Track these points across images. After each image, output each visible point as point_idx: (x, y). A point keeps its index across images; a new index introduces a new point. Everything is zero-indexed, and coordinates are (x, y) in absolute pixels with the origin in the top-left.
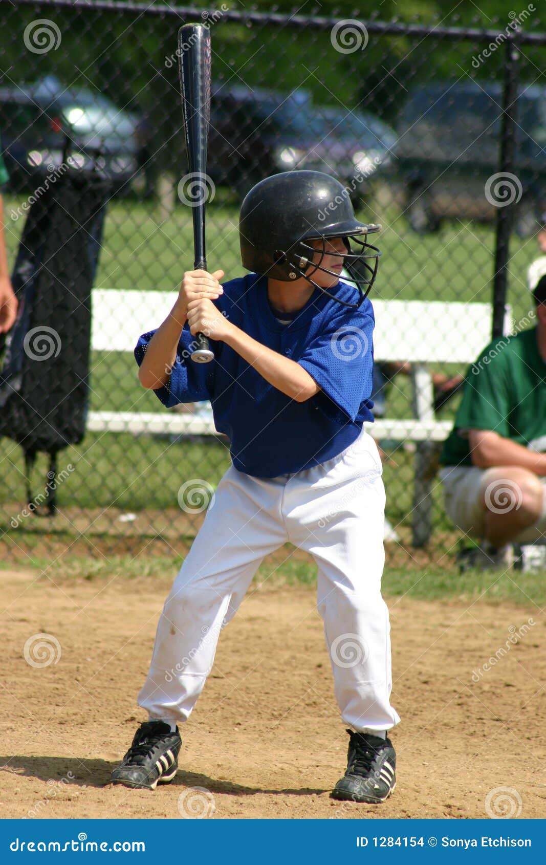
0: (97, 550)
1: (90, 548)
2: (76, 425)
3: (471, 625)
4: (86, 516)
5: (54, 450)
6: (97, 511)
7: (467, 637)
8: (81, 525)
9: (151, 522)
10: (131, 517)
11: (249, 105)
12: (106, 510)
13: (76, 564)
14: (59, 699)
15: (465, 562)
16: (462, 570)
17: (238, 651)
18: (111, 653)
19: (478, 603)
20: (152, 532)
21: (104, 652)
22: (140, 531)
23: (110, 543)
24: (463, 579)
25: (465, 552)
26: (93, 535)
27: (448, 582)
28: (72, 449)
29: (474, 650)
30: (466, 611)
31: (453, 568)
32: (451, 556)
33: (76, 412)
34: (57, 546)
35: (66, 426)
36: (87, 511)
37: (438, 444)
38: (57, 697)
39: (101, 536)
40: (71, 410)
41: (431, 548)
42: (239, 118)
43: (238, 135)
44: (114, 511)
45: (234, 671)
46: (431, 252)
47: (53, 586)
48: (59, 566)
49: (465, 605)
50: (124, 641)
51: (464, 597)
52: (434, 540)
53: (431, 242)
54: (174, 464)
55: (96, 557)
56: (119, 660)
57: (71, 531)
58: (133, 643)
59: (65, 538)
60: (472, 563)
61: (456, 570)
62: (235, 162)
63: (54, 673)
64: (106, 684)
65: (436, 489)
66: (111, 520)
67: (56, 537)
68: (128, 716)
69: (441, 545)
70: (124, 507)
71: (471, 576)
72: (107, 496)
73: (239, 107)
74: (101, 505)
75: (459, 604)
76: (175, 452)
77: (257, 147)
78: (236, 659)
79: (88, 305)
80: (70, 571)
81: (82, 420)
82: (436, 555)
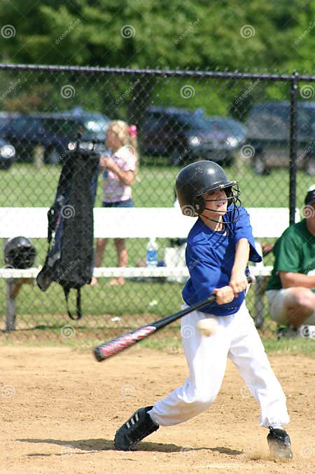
0: (100, 335)
1: (97, 335)
2: (87, 274)
3: (284, 366)
4: (94, 319)
5: (78, 287)
6: (100, 317)
7: (282, 371)
8: (92, 324)
9: (126, 321)
10: (117, 319)
11: (176, 116)
12: (105, 316)
13: (90, 342)
14: (81, 409)
15: (280, 334)
16: (279, 338)
17: (168, 382)
18: (107, 385)
19: (286, 355)
20: (127, 326)
21: (103, 385)
22: (121, 325)
23: (107, 332)
24: (279, 343)
25: (280, 330)
26: (99, 328)
27: (272, 345)
28: (87, 286)
29: (284, 378)
30: (280, 359)
31: (274, 338)
32: (273, 332)
33: (88, 268)
34: (81, 334)
35: (83, 275)
36: (95, 317)
37: (266, 277)
38: (80, 408)
39: (102, 329)
40: (85, 268)
41: (263, 329)
42: (172, 122)
43: (171, 130)
44: (109, 316)
45: (167, 392)
46: (258, 183)
47: (79, 353)
48: (82, 344)
49: (280, 356)
50: (113, 380)
51: (279, 352)
52: (265, 325)
53: (268, 179)
54: (136, 292)
55: (100, 339)
56: (111, 389)
57: (88, 326)
58: (118, 380)
59: (84, 330)
60: (284, 335)
61: (276, 339)
62: (171, 143)
63: (79, 396)
64: (104, 401)
65: (266, 300)
66: (107, 320)
67: (80, 330)
68: (115, 416)
69: (268, 327)
70: (112, 314)
71: (284, 342)
72: (105, 309)
73: (172, 116)
74: (102, 314)
75: (277, 355)
76: (136, 286)
77: (181, 136)
78: (168, 386)
79: (91, 216)
80: (88, 346)
81: (91, 272)
82: (266, 332)
